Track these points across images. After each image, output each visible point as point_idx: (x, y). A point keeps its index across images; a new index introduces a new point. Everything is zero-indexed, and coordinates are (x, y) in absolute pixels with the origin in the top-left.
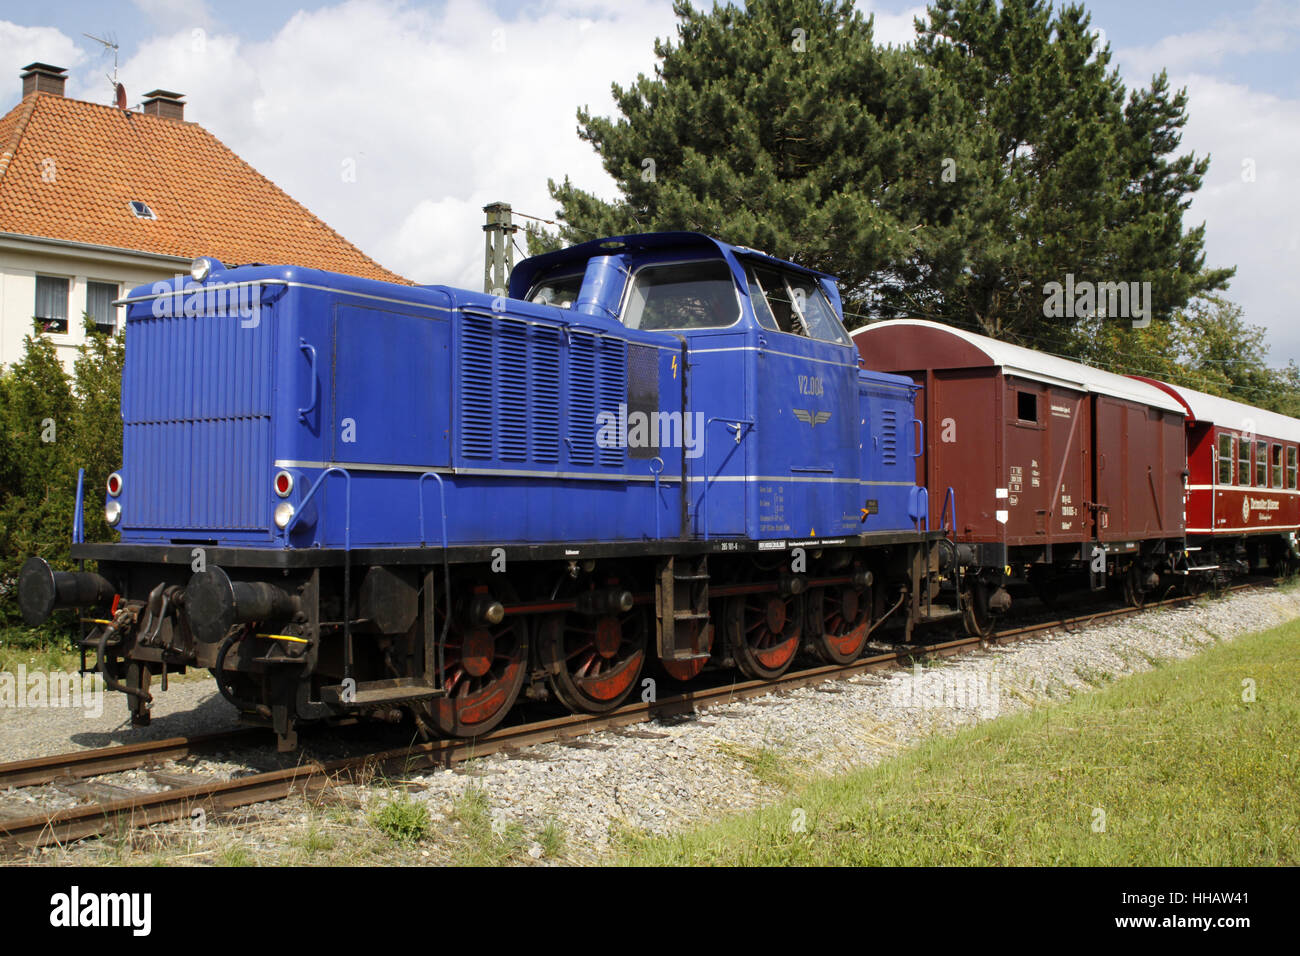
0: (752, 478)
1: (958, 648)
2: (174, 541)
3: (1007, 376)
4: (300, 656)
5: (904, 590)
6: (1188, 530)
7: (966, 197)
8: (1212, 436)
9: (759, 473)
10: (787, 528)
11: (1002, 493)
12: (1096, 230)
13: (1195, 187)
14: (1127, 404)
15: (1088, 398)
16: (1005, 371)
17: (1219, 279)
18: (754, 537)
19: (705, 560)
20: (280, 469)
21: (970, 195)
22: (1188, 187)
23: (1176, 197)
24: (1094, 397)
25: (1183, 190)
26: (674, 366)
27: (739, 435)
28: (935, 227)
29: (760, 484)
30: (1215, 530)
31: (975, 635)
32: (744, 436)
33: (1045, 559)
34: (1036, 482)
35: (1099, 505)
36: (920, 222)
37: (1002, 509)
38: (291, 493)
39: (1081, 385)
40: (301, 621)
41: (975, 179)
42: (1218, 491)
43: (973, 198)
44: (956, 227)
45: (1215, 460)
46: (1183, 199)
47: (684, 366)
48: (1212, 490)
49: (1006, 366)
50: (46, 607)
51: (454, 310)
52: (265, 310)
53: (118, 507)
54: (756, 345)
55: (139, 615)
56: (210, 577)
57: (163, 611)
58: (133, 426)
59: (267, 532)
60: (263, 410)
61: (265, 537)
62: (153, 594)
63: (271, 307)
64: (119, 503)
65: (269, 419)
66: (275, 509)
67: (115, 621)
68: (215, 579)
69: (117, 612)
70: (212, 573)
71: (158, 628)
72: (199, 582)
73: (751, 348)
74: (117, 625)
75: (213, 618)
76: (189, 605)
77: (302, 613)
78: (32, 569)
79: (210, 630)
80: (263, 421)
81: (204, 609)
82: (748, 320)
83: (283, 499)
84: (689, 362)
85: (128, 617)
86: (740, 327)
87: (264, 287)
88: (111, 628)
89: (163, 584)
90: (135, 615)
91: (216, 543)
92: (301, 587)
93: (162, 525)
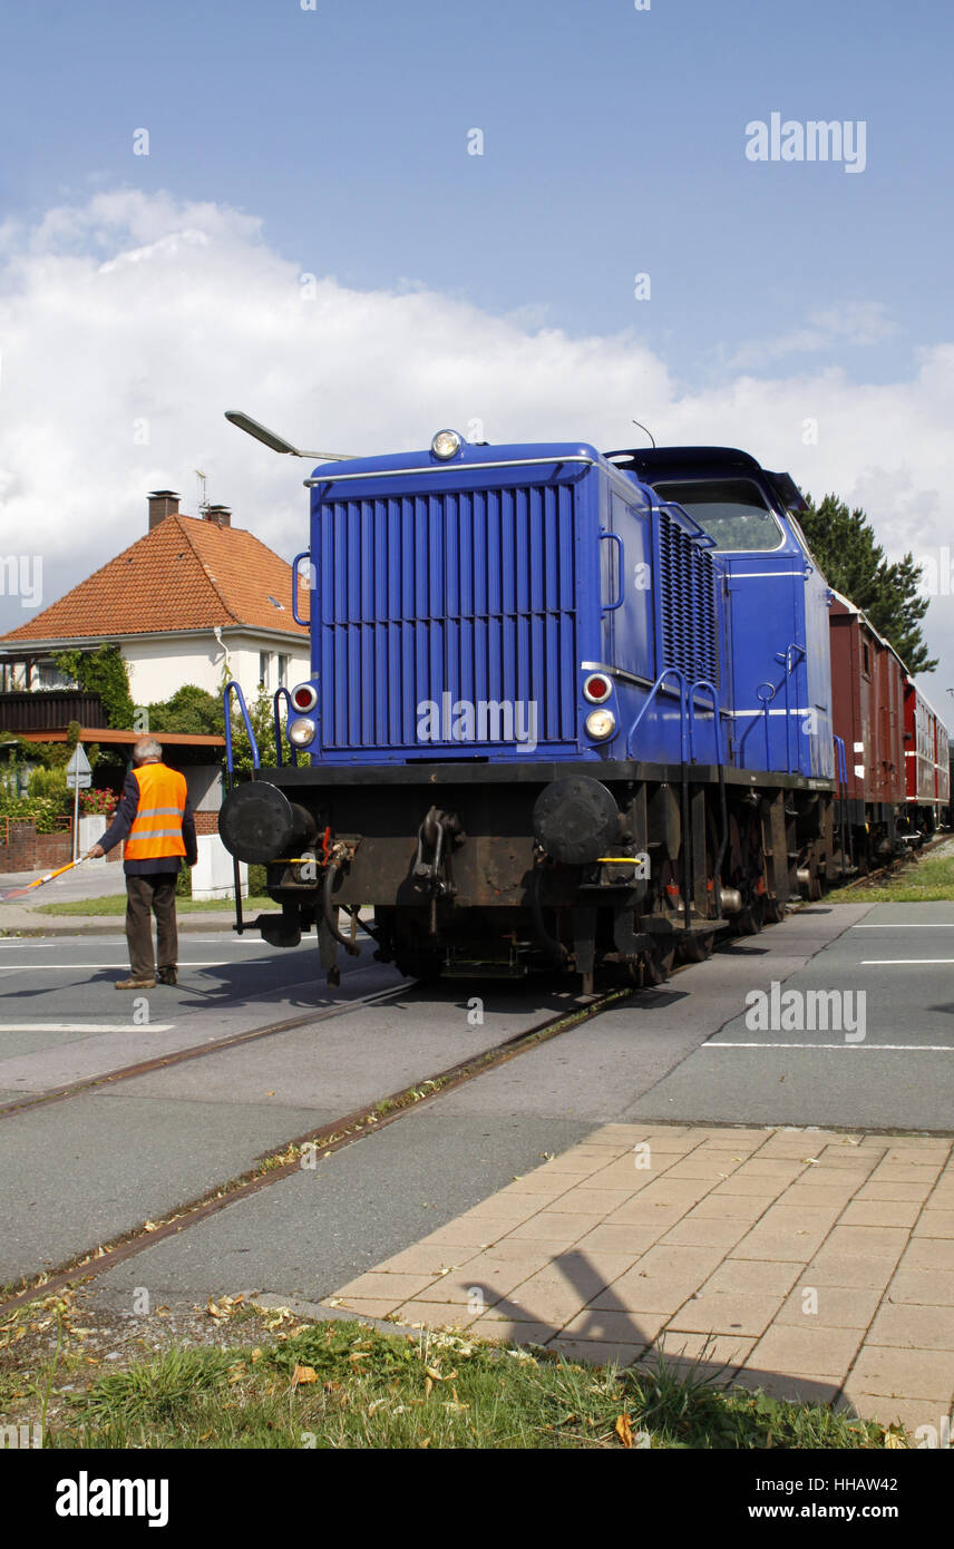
0: (804, 711)
3: (862, 626)
4: (629, 879)
6: (908, 798)
8: (914, 700)
14: (896, 662)
15: (885, 653)
19: (791, 796)
24: (887, 650)
26: (722, 591)
27: (790, 665)
30: (917, 798)
32: (795, 667)
33: (872, 818)
34: (869, 737)
37: (861, 764)
40: (626, 842)
47: (726, 592)
48: (916, 758)
50: (277, 840)
51: (653, 509)
52: (563, 491)
53: (310, 724)
54: (804, 570)
55: (356, 851)
56: (579, 789)
57: (440, 839)
58: (339, 629)
59: (575, 743)
60: (566, 606)
61: (571, 749)
62: (428, 820)
63: (571, 488)
64: (313, 720)
65: (572, 615)
66: (586, 716)
67: (331, 858)
68: (587, 791)
69: (335, 848)
70: (581, 784)
71: (437, 859)
72: (559, 795)
73: (799, 574)
74: (339, 862)
75: (587, 835)
76: (543, 823)
77: (629, 833)
78: (250, 795)
79: (582, 850)
80: (565, 619)
81: (571, 825)
82: (792, 544)
83: (596, 706)
84: (729, 588)
85: (348, 853)
86: (787, 551)
87: (560, 465)
88: (334, 866)
89: (433, 807)
90: (352, 851)
91: (485, 759)
92: (630, 804)
93: (395, 742)
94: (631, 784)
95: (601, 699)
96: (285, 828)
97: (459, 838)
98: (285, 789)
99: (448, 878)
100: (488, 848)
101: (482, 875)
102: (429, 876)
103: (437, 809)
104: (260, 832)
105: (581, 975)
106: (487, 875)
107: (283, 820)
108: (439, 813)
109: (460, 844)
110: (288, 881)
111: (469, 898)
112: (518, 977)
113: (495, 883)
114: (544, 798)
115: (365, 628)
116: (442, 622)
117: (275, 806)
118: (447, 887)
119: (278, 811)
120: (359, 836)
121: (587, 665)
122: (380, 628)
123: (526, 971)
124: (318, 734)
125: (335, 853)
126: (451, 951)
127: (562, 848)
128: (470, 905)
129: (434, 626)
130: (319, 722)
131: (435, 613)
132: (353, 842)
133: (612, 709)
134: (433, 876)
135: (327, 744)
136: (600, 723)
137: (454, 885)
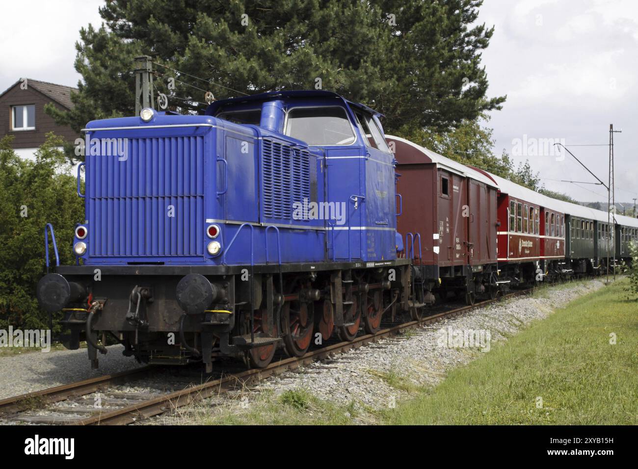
0: (363, 228)
1: (410, 327)
2: (129, 263)
3: (439, 169)
4: (226, 320)
5: (398, 292)
6: (498, 259)
7: (367, 51)
8: (508, 201)
9: (366, 225)
10: (375, 255)
11: (436, 236)
12: (433, 72)
13: (485, 46)
14: (480, 184)
15: (466, 181)
16: (438, 166)
17: (496, 104)
18: (365, 260)
19: (350, 272)
20: (209, 224)
21: (369, 50)
22: (481, 45)
23: (473, 51)
24: (468, 179)
25: (476, 47)
26: (322, 166)
27: (356, 204)
28: (349, 70)
29: (367, 231)
30: (509, 259)
31: (415, 319)
32: (359, 205)
33: (451, 275)
34: (448, 230)
35: (470, 243)
36: (340, 67)
37: (437, 246)
38: (217, 237)
39: (462, 173)
40: (225, 302)
41: (373, 40)
42: (510, 235)
43: (372, 52)
44: (363, 70)
45: (509, 217)
46: (477, 52)
47: (325, 166)
48: (507, 235)
49: (439, 163)
50: (63, 300)
51: (259, 138)
52: (199, 139)
53: (84, 245)
54: (365, 155)
55: (104, 305)
56: (195, 280)
57: (139, 301)
58: (97, 200)
59: (203, 257)
60: (199, 193)
61: (200, 259)
62: (133, 292)
63: (202, 137)
64: (85, 243)
65: (202, 197)
66: (208, 244)
67: (92, 308)
68: (199, 280)
69: (94, 304)
70: (197, 278)
71: (137, 310)
72: (187, 282)
73: (362, 157)
74: (95, 311)
75: (199, 301)
76: (180, 295)
77: (226, 299)
78: (51, 280)
79: (196, 307)
80: (199, 199)
81: (192, 296)
82: (360, 141)
83: (213, 240)
84: (327, 164)
85: (100, 306)
86: (356, 145)
87: (197, 128)
88: (92, 312)
89: (137, 286)
90: (102, 305)
91: (163, 263)
92: (226, 285)
93: (122, 254)
94: (225, 277)
95: (215, 237)
96: (67, 296)
97: (151, 300)
98: (67, 276)
99: (145, 318)
100: (164, 304)
101: (161, 317)
102: (133, 318)
103: (138, 287)
104: (55, 297)
105: (205, 364)
106: (164, 317)
107: (66, 292)
108: (140, 288)
109: (151, 303)
110: (71, 319)
111: (155, 327)
112: (183, 364)
113: (167, 321)
114: (181, 283)
115: (109, 200)
116: (144, 198)
117: (63, 285)
118: (144, 322)
119: (63, 287)
120: (106, 298)
121: (209, 221)
122: (116, 200)
123: (188, 361)
124: (87, 250)
125: (94, 306)
126: (153, 351)
127: (188, 307)
128: (156, 331)
129: (141, 200)
130: (88, 244)
131: (141, 194)
132: (103, 301)
133: (220, 242)
134: (135, 318)
135: (91, 254)
136: (214, 247)
137: (147, 322)
